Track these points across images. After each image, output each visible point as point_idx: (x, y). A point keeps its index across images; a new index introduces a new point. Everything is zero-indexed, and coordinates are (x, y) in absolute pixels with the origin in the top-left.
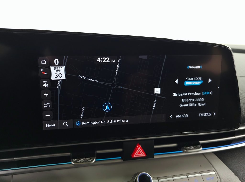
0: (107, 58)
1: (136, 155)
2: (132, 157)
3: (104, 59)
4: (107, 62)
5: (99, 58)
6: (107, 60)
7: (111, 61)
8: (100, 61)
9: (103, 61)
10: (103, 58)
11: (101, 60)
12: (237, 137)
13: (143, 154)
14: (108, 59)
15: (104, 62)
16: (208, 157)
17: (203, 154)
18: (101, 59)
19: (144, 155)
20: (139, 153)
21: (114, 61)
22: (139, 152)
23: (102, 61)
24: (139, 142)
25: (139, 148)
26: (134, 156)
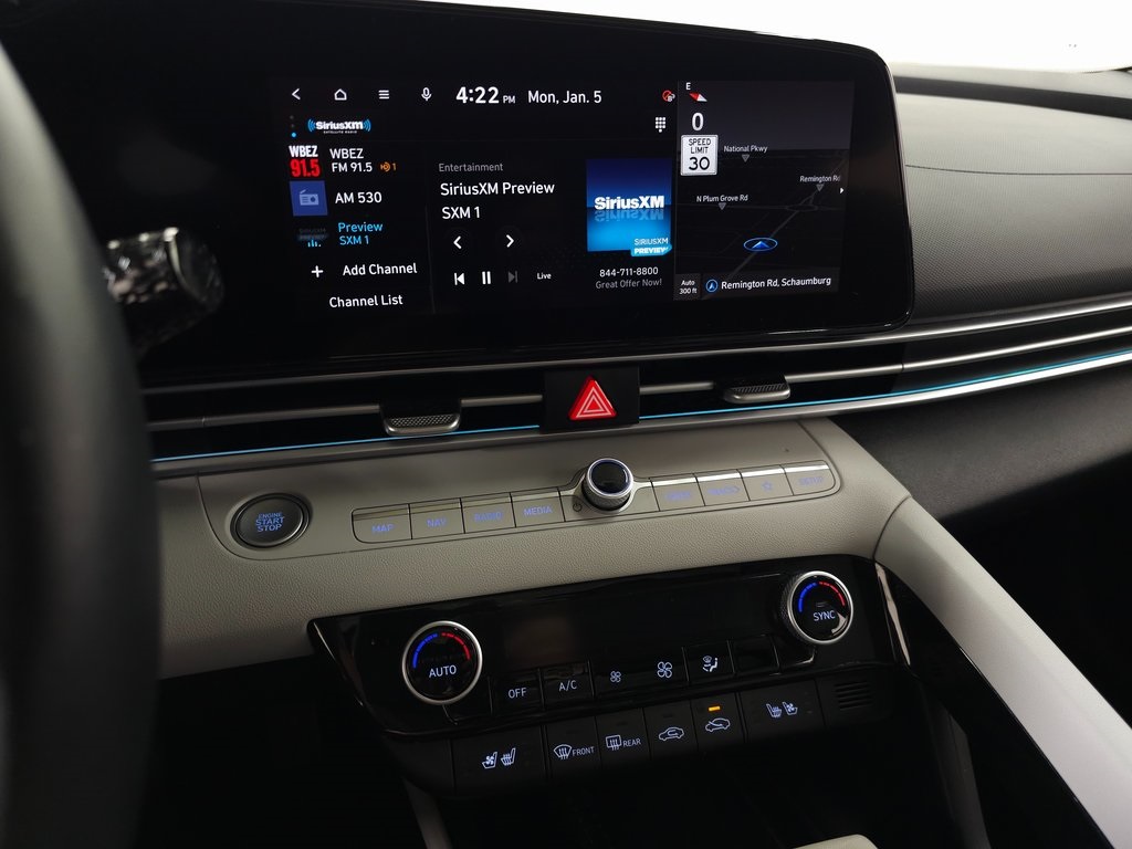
0: (490, 90)
1: (582, 413)
2: (572, 418)
3: (480, 91)
4: (491, 101)
5: (463, 89)
6: (488, 95)
7: (506, 98)
8: (465, 99)
9: (475, 100)
10: (477, 90)
11: (468, 95)
12: (907, 366)
13: (605, 409)
14: (493, 92)
15: (478, 101)
16: (815, 429)
17: (800, 421)
18: (471, 91)
19: (609, 413)
20: (595, 405)
21: (512, 100)
22: (595, 403)
23: (471, 99)
24: (593, 372)
25: (593, 389)
26: (579, 416)
